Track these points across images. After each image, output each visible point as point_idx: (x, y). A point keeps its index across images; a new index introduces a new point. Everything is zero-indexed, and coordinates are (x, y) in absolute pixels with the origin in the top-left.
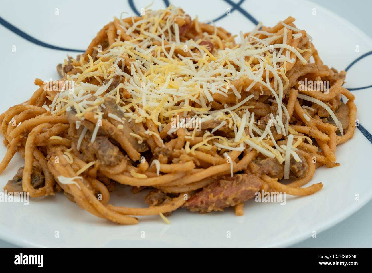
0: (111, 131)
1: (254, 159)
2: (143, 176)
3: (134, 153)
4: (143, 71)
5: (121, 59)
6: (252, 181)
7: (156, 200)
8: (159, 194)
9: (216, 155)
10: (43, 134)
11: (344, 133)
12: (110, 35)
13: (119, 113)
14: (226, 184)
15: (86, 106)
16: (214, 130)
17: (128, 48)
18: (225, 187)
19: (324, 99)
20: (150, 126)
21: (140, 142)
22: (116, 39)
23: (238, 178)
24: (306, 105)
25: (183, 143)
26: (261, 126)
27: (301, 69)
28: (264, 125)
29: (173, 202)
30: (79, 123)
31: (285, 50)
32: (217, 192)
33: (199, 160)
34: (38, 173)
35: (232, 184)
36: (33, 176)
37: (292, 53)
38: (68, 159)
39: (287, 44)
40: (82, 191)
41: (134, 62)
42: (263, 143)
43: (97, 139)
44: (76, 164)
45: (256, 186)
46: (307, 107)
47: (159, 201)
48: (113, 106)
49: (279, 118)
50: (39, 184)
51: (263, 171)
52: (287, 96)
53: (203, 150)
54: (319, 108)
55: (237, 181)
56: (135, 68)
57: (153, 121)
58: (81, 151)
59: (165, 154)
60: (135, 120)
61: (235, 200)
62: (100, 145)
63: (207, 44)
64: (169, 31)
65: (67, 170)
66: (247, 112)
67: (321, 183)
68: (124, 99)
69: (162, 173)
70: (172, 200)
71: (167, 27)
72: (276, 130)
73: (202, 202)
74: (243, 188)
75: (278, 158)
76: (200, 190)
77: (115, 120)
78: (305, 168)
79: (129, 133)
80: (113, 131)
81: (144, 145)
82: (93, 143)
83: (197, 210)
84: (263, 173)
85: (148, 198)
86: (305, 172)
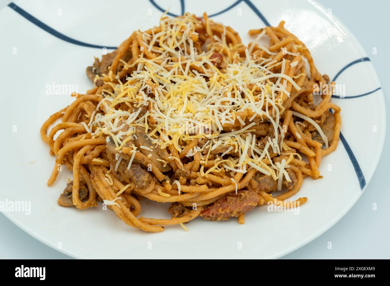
0: (143, 161)
1: (254, 176)
2: (168, 195)
3: (160, 176)
4: (164, 93)
5: (147, 86)
6: (252, 197)
7: (177, 212)
8: (180, 207)
9: (225, 177)
10: (87, 157)
11: (329, 145)
12: (134, 51)
13: (147, 142)
14: (232, 200)
15: (122, 138)
16: (223, 155)
17: (152, 73)
18: (231, 203)
19: (314, 117)
20: (173, 151)
21: (164, 166)
22: (139, 56)
23: (241, 196)
24: (298, 121)
25: (198, 166)
26: (261, 147)
27: (295, 93)
28: (263, 145)
29: (191, 214)
30: (118, 155)
31: (282, 79)
32: (224, 206)
33: (211, 181)
34: (83, 187)
35: (237, 199)
36: (80, 191)
37: (288, 82)
38: (109, 181)
39: (285, 73)
40: (121, 209)
41: (157, 88)
42: (262, 163)
43: (132, 167)
44: (116, 186)
45: (255, 202)
46: (299, 123)
47: (179, 212)
48: (143, 136)
49: (275, 141)
50: (85, 197)
51: (261, 189)
52: (283, 117)
53: (215, 174)
54: (309, 124)
55: (240, 198)
56: (158, 93)
57: (174, 147)
58: (118, 172)
59: (184, 176)
60: (161, 146)
61: (239, 213)
62: (134, 172)
63: (218, 57)
64: (185, 44)
65: (109, 192)
66: (250, 135)
67: (305, 198)
68: (150, 124)
69: (183, 193)
70: (190, 212)
71: (183, 40)
72: (272, 150)
73: (213, 214)
74: (245, 204)
75: (273, 176)
76: (212, 204)
77: (146, 150)
78: (294, 184)
79: (157, 159)
80: (144, 161)
81: (168, 166)
82: (129, 170)
83: (209, 219)
84: (261, 190)
85: (171, 210)
86: (294, 186)
